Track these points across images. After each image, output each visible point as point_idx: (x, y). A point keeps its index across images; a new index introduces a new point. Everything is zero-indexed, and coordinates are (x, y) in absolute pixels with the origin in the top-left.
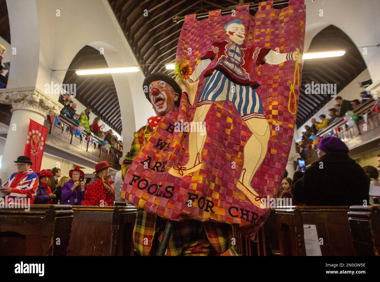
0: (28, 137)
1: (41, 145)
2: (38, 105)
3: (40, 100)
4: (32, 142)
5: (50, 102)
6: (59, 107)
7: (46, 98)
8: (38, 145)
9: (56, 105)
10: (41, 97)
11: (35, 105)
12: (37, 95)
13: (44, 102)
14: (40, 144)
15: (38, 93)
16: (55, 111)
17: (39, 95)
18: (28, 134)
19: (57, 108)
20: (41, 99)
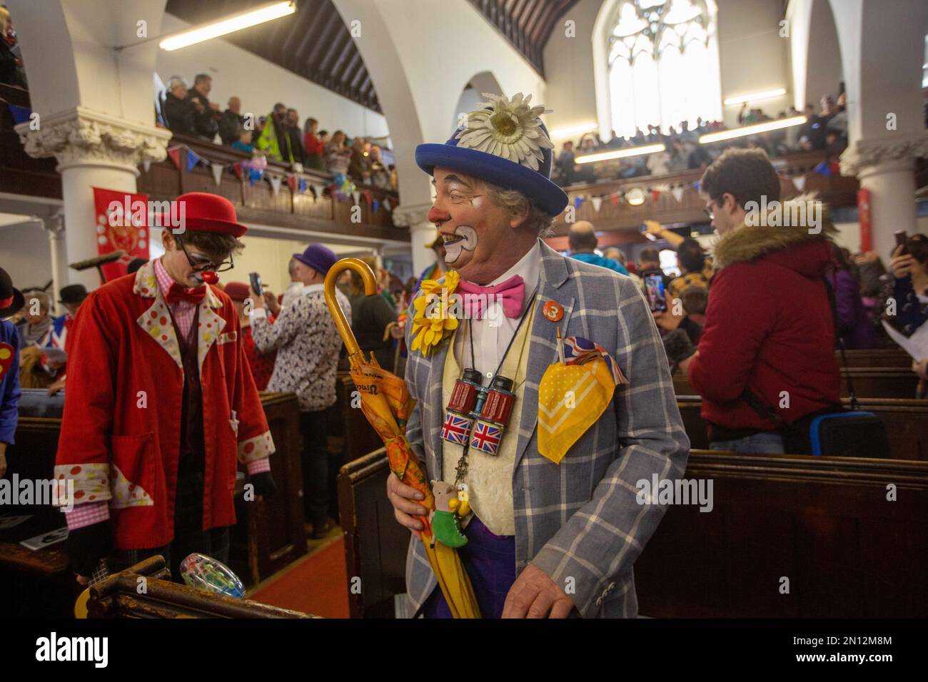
0: (100, 229)
1: (139, 239)
2: (103, 148)
3: (102, 136)
4: (112, 237)
5: (128, 134)
6: (159, 138)
7: (114, 127)
8: (131, 242)
9: (149, 136)
10: (101, 130)
11: (97, 150)
12: (91, 127)
13: (115, 139)
14: (135, 237)
15: (91, 121)
16: (150, 152)
17: (96, 126)
18: (98, 223)
19: (153, 142)
20: (103, 133)
